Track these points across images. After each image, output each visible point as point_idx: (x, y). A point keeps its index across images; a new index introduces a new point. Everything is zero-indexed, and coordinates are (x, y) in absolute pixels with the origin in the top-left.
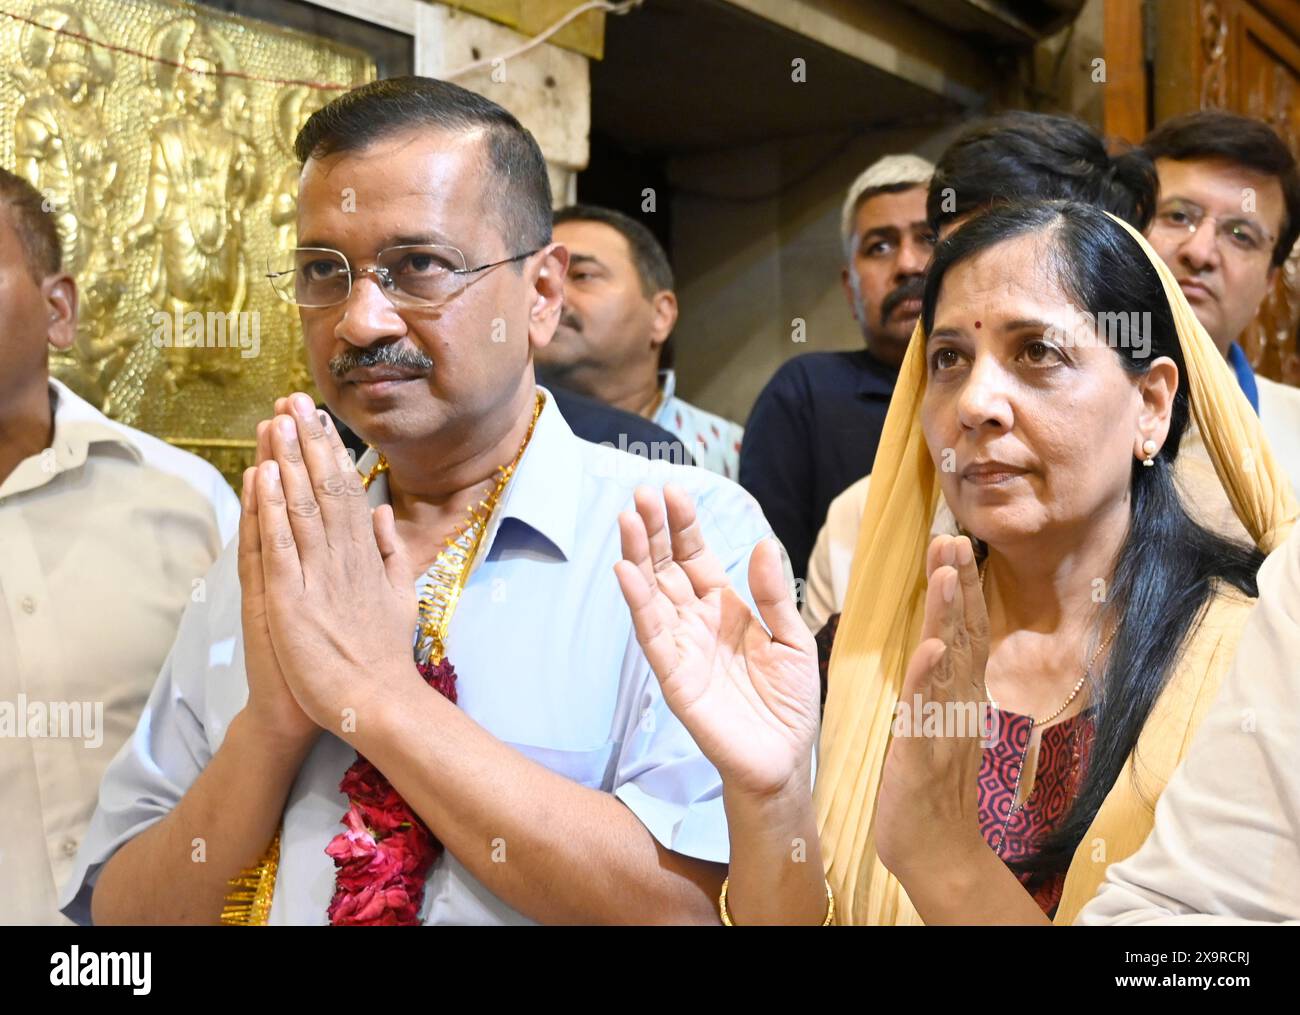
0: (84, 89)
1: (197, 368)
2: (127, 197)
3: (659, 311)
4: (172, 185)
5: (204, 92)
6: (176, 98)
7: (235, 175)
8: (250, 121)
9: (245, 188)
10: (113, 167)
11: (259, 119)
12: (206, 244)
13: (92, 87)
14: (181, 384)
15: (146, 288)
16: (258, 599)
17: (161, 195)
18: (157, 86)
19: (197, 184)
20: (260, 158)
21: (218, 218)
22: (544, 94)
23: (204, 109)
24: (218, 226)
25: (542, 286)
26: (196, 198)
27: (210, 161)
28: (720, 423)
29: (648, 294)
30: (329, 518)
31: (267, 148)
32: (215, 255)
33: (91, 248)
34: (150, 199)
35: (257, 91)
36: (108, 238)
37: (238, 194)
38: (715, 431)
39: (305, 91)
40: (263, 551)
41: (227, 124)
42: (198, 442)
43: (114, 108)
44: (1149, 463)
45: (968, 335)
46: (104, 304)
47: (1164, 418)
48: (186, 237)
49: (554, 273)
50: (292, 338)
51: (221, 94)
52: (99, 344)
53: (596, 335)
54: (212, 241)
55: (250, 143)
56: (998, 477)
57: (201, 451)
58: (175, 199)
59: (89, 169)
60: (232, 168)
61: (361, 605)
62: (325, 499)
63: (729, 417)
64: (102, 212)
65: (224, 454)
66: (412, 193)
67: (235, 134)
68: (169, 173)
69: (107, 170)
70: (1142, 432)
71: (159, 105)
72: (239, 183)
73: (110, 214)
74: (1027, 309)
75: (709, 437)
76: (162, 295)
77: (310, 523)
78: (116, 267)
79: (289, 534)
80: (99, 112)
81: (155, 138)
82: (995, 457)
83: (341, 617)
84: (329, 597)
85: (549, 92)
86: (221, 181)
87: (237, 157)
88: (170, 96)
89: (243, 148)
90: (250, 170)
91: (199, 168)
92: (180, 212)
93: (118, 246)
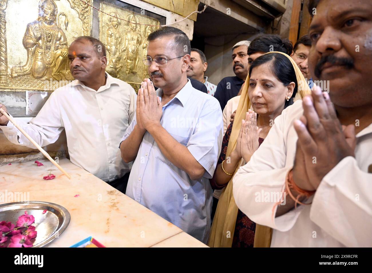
0: (117, 26)
1: (131, 71)
2: (122, 43)
3: (205, 66)
4: (129, 41)
5: (134, 26)
6: (130, 27)
7: (138, 40)
8: (140, 31)
9: (139, 42)
10: (120, 38)
11: (142, 31)
12: (133, 51)
13: (118, 25)
14: (128, 73)
15: (124, 58)
16: (139, 108)
17: (127, 43)
18: (127, 25)
19: (132, 41)
20: (141, 37)
21: (135, 47)
22: (186, 27)
23: (134, 29)
24: (135, 48)
25: (185, 62)
26: (132, 44)
27: (134, 38)
28: (214, 85)
29: (203, 63)
30: (150, 98)
31: (143, 36)
32: (134, 53)
33: (117, 51)
34: (125, 44)
35: (142, 26)
36: (119, 50)
37: (138, 43)
38: (213, 87)
39: (149, 26)
40: (140, 101)
41: (137, 32)
42: (130, 83)
43: (121, 29)
44: (288, 100)
45: (256, 81)
46: (118, 60)
47: (292, 92)
48: (130, 50)
49: (188, 60)
50: (145, 67)
51: (136, 27)
52: (117, 67)
53: (195, 71)
54: (134, 51)
55: (140, 35)
56: (259, 105)
57: (131, 84)
58: (129, 44)
59: (117, 39)
60: (137, 39)
61: (153, 112)
62: (150, 95)
63: (215, 85)
64: (118, 46)
65: (134, 85)
66: (160, 47)
67: (138, 33)
68: (128, 40)
69: (119, 39)
70: (287, 95)
71: (127, 28)
72: (138, 42)
73: (120, 46)
74: (266, 77)
75: (212, 88)
76: (126, 59)
77: (147, 99)
78: (120, 54)
79: (144, 100)
80: (119, 29)
81: (126, 34)
82: (259, 102)
83: (150, 113)
84: (148, 110)
85: (187, 27)
86: (135, 41)
87: (138, 37)
88: (129, 27)
89: (139, 36)
90: (140, 39)
91: (133, 39)
92: (130, 46)
93: (121, 51)
